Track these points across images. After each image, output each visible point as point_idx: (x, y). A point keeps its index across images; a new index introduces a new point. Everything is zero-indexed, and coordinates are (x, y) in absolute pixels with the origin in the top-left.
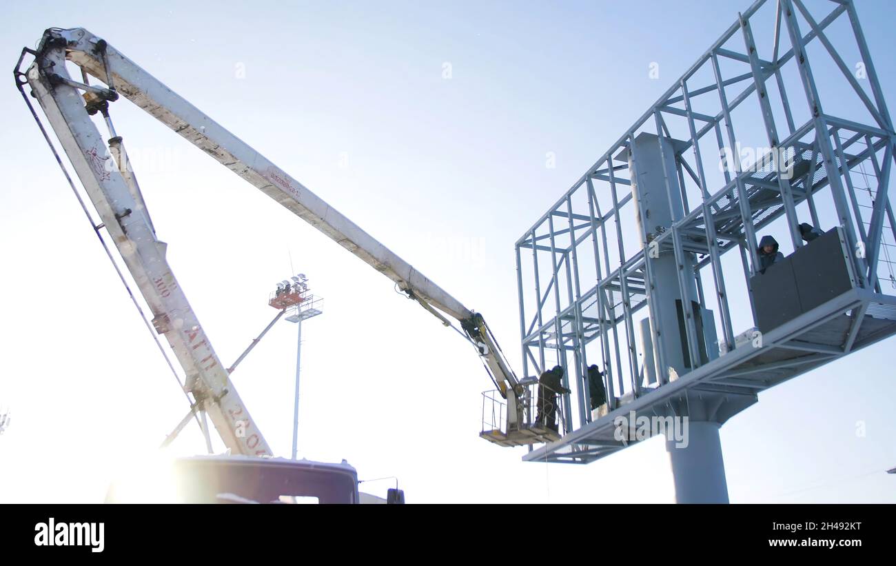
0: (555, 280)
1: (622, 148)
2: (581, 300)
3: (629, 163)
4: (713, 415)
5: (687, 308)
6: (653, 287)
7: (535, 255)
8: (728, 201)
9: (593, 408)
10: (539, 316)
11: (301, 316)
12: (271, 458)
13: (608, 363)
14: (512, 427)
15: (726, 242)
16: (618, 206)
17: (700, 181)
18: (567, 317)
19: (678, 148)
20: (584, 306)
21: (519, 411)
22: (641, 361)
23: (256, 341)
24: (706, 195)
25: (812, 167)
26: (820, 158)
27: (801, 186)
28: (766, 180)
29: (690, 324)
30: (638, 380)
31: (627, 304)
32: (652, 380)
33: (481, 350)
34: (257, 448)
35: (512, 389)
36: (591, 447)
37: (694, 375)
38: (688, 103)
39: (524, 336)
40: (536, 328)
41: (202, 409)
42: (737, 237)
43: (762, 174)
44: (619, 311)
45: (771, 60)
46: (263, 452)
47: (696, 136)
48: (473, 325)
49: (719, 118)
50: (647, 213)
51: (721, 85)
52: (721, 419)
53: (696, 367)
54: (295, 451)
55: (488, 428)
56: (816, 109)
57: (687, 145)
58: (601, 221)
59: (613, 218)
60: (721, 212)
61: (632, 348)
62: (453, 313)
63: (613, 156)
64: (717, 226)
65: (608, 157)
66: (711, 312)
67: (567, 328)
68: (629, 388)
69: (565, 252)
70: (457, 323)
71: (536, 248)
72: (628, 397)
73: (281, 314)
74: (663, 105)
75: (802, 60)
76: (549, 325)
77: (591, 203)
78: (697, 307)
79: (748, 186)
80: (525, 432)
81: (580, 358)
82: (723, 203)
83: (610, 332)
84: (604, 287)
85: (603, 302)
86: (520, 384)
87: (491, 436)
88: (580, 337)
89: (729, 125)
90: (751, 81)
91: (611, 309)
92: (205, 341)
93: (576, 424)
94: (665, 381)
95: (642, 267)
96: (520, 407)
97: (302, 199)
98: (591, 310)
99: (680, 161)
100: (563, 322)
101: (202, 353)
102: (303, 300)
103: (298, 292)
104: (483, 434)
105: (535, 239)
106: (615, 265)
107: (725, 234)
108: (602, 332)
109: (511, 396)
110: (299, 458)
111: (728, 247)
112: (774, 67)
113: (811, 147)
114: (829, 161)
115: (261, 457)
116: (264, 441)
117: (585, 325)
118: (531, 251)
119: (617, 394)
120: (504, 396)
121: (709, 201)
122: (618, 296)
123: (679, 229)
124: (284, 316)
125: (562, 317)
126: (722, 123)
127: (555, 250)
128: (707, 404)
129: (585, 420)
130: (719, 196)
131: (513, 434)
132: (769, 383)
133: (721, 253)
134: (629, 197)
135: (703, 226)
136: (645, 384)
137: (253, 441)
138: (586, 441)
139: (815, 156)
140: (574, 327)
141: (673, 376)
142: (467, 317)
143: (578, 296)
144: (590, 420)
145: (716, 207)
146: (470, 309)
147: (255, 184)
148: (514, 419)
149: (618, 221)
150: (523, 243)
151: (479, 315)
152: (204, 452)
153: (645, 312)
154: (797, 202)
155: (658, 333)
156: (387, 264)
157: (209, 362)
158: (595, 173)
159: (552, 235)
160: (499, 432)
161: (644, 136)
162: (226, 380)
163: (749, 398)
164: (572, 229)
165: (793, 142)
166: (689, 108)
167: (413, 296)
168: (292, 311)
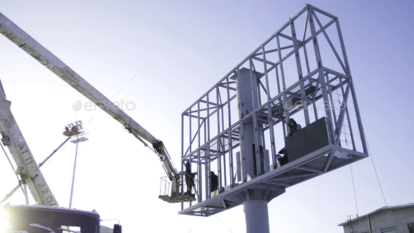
0: (198, 132)
1: (233, 74)
2: (210, 141)
3: (236, 81)
4: (265, 197)
5: (257, 148)
6: (242, 138)
7: (190, 119)
8: (279, 102)
9: (212, 191)
10: (190, 148)
11: (78, 140)
12: (58, 207)
13: (220, 171)
14: (173, 194)
15: (276, 120)
16: (230, 100)
17: (267, 92)
18: (202, 149)
19: (259, 76)
20: (211, 144)
21: (178, 187)
22: (235, 171)
23: (55, 151)
24: (269, 98)
25: (316, 90)
26: (320, 86)
27: (311, 97)
28: (296, 94)
29: (258, 155)
30: (233, 180)
31: (230, 144)
32: (239, 180)
33: (161, 158)
34: (51, 203)
35: (174, 176)
36: (210, 209)
37: (258, 179)
38: (264, 56)
39: (182, 157)
40: (188, 153)
41: (24, 183)
42: (282, 118)
43: (294, 91)
44: (227, 148)
45: (302, 40)
46: (54, 205)
47: (267, 71)
48: (158, 146)
49: (277, 64)
50: (243, 104)
51: (280, 49)
52: (269, 200)
53: (259, 175)
54: (70, 205)
55: (162, 194)
56: (320, 64)
57: (263, 74)
58: (222, 106)
59: (227, 105)
60: (275, 106)
61: (231, 165)
62: (149, 140)
63: (229, 77)
64: (273, 112)
65: (227, 77)
66: (268, 151)
67: (203, 154)
68: (229, 183)
69: (204, 119)
70: (150, 145)
71: (191, 116)
72: (228, 187)
73: (68, 139)
74: (253, 56)
75: (315, 42)
76: (195, 152)
77: (217, 97)
78: (262, 148)
79: (288, 96)
80: (180, 197)
81: (208, 168)
82: (277, 102)
83: (222, 157)
84: (221, 136)
85: (220, 143)
86: (179, 175)
87: (164, 198)
88: (209, 158)
89: (282, 68)
90: (293, 49)
91: (223, 146)
92: (28, 150)
94: (245, 181)
95: (239, 128)
96: (177, 185)
97: (80, 83)
98: (214, 147)
99: (259, 82)
100: (201, 151)
101: (26, 156)
102: (79, 133)
103: (77, 129)
104: (160, 197)
105: (191, 112)
106: (227, 126)
107: (276, 117)
108: (218, 157)
109: (174, 179)
110: (72, 208)
111: (277, 122)
112: (303, 44)
113: (316, 80)
114: (324, 88)
115: (53, 207)
116: (55, 199)
117: (211, 153)
118: (189, 117)
119: (223, 185)
120: (171, 180)
121: (271, 101)
122: (227, 141)
123: (256, 112)
124: (70, 140)
125: (200, 148)
126: (279, 66)
127: (199, 118)
128: (263, 192)
129: (207, 197)
130: (275, 99)
131: (175, 197)
132: (291, 184)
133: (274, 124)
134: (235, 96)
135: (267, 112)
136: (236, 182)
137: (49, 199)
138: (208, 206)
139: (318, 85)
140: (206, 154)
141: (249, 179)
142: (156, 142)
143: (209, 139)
144: (210, 197)
145: (273, 104)
146: (157, 139)
147: (58, 75)
148: (175, 190)
149: (229, 107)
150: (185, 114)
151: (161, 142)
152: (24, 203)
153: (238, 149)
155: (244, 159)
156: (119, 116)
157: (30, 160)
158: (220, 84)
159: (199, 111)
160: (167, 196)
161: (244, 69)
162: (37, 169)
163: (282, 191)
164: (208, 109)
165: (309, 77)
166: (265, 58)
167: (130, 132)
168: (74, 138)
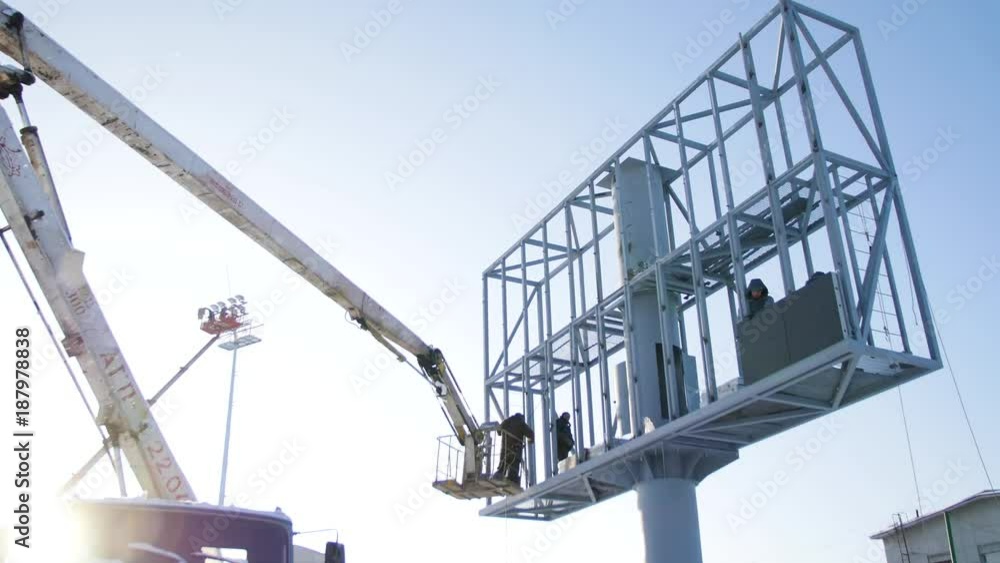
0: (524, 316)
1: (605, 174)
2: (552, 339)
3: (613, 191)
4: (690, 472)
5: (667, 353)
6: (631, 329)
7: (504, 287)
8: (717, 238)
10: (505, 355)
11: (236, 344)
12: (194, 504)
13: (578, 410)
14: (469, 477)
15: (713, 282)
16: (597, 237)
17: (689, 216)
18: (535, 357)
19: (667, 177)
20: (555, 346)
21: (478, 460)
22: (614, 412)
23: (183, 370)
24: (695, 230)
25: (809, 205)
26: (817, 197)
27: (796, 226)
28: (759, 218)
29: (670, 371)
30: (611, 430)
31: (602, 345)
32: (626, 430)
33: (439, 390)
34: (179, 492)
35: (472, 435)
36: (555, 502)
37: (672, 426)
38: (680, 129)
39: (487, 377)
40: (501, 368)
41: (116, 445)
42: (726, 279)
43: (754, 211)
44: (593, 354)
45: (771, 88)
46: (186, 496)
47: (687, 165)
48: (431, 362)
49: (713, 147)
50: (630, 247)
51: (717, 111)
52: (699, 476)
53: (674, 418)
54: (222, 496)
55: (442, 478)
56: (816, 144)
57: (678, 174)
58: (579, 252)
59: (592, 250)
60: (709, 250)
61: (606, 395)
62: (410, 348)
63: (596, 181)
64: (705, 265)
65: (589, 183)
66: (693, 359)
67: (536, 369)
68: (600, 439)
69: (538, 286)
70: (413, 359)
71: (506, 279)
72: (599, 448)
73: (213, 340)
74: (653, 129)
75: (804, 89)
76: (516, 365)
77: (568, 232)
78: (679, 353)
79: (740, 223)
80: (483, 483)
81: (548, 404)
82: (712, 239)
83: (583, 376)
84: (579, 325)
85: (576, 341)
86: (480, 430)
87: (446, 486)
88: (550, 379)
89: (723, 155)
90: (749, 109)
91: (586, 350)
92: (123, 368)
93: (541, 477)
94: (640, 432)
95: (621, 305)
96: (479, 455)
97: (246, 211)
98: (563, 351)
99: (668, 191)
100: (532, 363)
101: (119, 380)
102: (239, 325)
103: (234, 316)
104: (436, 484)
105: (505, 269)
107: (712, 274)
108: (573, 376)
109: (470, 442)
110: (227, 504)
111: (714, 288)
112: (773, 95)
113: (808, 184)
114: (827, 201)
115: (182, 502)
116: (186, 482)
117: (556, 366)
118: (499, 282)
119: (587, 444)
120: (462, 443)
121: (698, 237)
122: (593, 337)
123: (664, 266)
124: (218, 342)
125: (531, 356)
126: (716, 153)
127: (526, 282)
128: (685, 458)
129: (551, 472)
130: (709, 232)
131: (471, 485)
132: (752, 438)
133: (707, 294)
134: (611, 228)
135: (689, 264)
136: (618, 434)
137: (174, 484)
138: (551, 496)
139: (812, 194)
140: (543, 369)
141: (649, 427)
142: (425, 352)
143: (549, 334)
144: (555, 472)
145: (704, 243)
146: (428, 343)
147: (192, 191)
148: (472, 469)
149: (597, 253)
150: (491, 273)
151: (438, 351)
152: (116, 494)
153: (621, 356)
154: (791, 243)
155: (635, 380)
156: (338, 289)
157: (129, 391)
158: (574, 200)
159: (524, 265)
160: (454, 482)
161: (632, 163)
162: (147, 413)
163: (729, 454)
164: (547, 260)
165: (791, 177)
166: (681, 134)
167: (365, 326)
168: (227, 337)
